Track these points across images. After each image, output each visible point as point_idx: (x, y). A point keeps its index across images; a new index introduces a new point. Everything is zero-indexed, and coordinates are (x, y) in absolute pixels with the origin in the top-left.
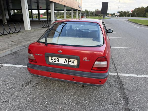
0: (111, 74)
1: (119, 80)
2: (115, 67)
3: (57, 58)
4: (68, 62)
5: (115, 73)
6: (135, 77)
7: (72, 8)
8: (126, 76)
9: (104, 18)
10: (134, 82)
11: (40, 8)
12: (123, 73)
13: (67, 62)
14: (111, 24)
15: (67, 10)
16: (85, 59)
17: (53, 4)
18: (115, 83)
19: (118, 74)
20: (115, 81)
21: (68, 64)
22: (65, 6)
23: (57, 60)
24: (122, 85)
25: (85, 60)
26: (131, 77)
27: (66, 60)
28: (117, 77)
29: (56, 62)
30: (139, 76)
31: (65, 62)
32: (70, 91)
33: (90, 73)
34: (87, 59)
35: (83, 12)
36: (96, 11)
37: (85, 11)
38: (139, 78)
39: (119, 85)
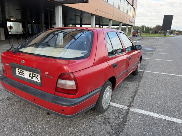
0: (118, 107)
1: (124, 117)
2: (133, 98)
3: (22, 70)
4: (33, 76)
5: (125, 106)
6: (153, 118)
7: (120, 23)
8: (140, 113)
9: (165, 35)
10: (146, 124)
11: (83, 23)
12: (139, 108)
13: (31, 77)
14: (171, 43)
15: (112, 25)
16: (46, 74)
17: (94, 17)
18: (114, 120)
19: (129, 109)
20: (116, 118)
21: (32, 79)
22: (110, 20)
23: (23, 73)
24: (124, 125)
25: (47, 76)
26: (146, 116)
27: (30, 73)
28: (125, 112)
29: (22, 76)
30: (163, 117)
31: (29, 76)
32: (43, 118)
33: (54, 95)
34: (49, 75)
35: (139, 28)
36: (156, 27)
37: (142, 26)
38: (159, 119)
39: (118, 124)
